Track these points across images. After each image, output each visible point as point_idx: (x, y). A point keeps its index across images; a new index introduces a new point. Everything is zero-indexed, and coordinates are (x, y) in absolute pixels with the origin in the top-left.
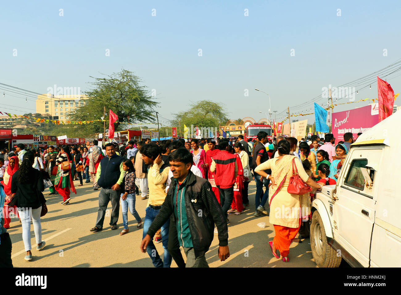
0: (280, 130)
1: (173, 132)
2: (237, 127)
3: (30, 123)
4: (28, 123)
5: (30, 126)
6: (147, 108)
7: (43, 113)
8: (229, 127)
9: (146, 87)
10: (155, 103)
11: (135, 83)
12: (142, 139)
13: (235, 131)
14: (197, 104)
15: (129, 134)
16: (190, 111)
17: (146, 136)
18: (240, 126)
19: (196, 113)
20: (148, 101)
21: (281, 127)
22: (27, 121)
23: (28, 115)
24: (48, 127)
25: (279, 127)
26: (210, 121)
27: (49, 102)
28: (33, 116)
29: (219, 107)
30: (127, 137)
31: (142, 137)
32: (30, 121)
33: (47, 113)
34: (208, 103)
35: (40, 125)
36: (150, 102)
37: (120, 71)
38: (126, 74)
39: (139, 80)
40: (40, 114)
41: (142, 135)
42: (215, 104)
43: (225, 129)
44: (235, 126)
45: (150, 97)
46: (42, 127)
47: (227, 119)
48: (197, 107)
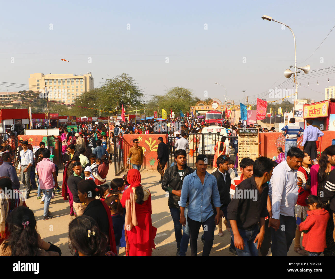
0: (229, 115)
1: (155, 114)
2: (205, 107)
3: (25, 99)
4: (23, 99)
5: (25, 102)
6: (138, 98)
7: (35, 90)
8: (198, 107)
9: (137, 83)
10: (142, 94)
11: (130, 81)
12: (136, 120)
13: (203, 110)
14: (171, 90)
15: (129, 117)
16: (165, 95)
17: (138, 118)
18: (208, 106)
19: (170, 97)
20: (138, 93)
21: (230, 113)
22: (23, 98)
23: (23, 92)
24: (40, 102)
25: (228, 113)
26: (181, 104)
27: (40, 80)
28: (27, 92)
29: (189, 93)
30: (128, 119)
31: (136, 119)
32: (24, 97)
33: (38, 90)
34: (180, 89)
35: (33, 100)
36: (140, 94)
37: (121, 74)
38: (125, 76)
39: (132, 80)
40: (33, 91)
41: (136, 117)
42: (186, 90)
43: (195, 108)
44: (203, 106)
45: (139, 91)
46: (35, 103)
47: (198, 99)
48: (172, 92)
